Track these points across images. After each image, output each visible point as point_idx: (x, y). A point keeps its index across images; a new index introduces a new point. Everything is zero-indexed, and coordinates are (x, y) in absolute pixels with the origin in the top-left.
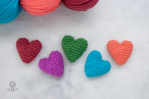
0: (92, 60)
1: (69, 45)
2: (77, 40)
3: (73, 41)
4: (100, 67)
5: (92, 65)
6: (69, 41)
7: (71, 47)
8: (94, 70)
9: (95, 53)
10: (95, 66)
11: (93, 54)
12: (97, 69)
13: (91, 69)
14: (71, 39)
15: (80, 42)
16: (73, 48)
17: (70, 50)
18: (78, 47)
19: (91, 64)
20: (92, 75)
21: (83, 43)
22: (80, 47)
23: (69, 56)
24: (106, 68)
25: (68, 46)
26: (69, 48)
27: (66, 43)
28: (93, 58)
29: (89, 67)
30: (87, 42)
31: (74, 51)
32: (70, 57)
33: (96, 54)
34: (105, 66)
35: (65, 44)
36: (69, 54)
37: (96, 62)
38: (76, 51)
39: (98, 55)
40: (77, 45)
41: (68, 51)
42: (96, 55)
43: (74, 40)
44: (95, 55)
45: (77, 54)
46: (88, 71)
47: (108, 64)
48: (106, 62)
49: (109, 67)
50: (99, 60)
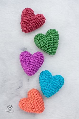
0: (44, 82)
1: (42, 42)
2: (46, 33)
3: (43, 37)
4: (54, 85)
5: (47, 86)
6: (40, 39)
7: (45, 42)
8: (51, 89)
9: (43, 74)
10: (50, 86)
11: (43, 75)
12: (52, 87)
13: (47, 90)
14: (41, 36)
15: (50, 34)
16: (48, 43)
17: (46, 46)
18: (51, 39)
19: (45, 86)
20: (51, 95)
21: (53, 34)
22: (53, 38)
23: (48, 51)
24: (60, 82)
25: (43, 44)
26: (45, 44)
27: (39, 41)
28: (44, 80)
29: (45, 89)
30: (55, 30)
31: (50, 44)
32: (50, 51)
33: (45, 74)
34: (58, 81)
35: (39, 44)
36: (47, 50)
37: (49, 81)
38: (51, 43)
39: (48, 75)
40: (49, 37)
41: (45, 48)
43: (44, 35)
44: (45, 76)
45: (54, 45)
46: (46, 93)
47: (60, 78)
48: (57, 77)
49: (62, 80)
50: (51, 78)
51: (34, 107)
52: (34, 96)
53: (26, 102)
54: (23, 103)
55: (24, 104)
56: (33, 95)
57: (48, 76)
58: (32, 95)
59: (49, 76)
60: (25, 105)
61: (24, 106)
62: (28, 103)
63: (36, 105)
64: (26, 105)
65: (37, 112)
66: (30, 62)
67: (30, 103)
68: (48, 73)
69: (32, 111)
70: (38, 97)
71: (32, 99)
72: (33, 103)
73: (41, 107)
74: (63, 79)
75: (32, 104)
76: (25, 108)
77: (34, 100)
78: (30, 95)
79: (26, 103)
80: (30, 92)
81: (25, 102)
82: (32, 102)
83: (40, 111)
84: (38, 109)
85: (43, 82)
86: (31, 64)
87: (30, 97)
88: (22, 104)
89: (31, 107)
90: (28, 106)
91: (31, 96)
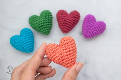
51: (63, 58)
52: (68, 46)
53: (56, 49)
54: (52, 49)
55: (52, 51)
56: (67, 44)
58: (65, 43)
60: (53, 53)
61: (51, 53)
62: (57, 51)
63: (66, 57)
64: (55, 53)
65: (65, 65)
66: (91, 25)
67: (60, 52)
69: (60, 62)
70: (73, 48)
71: (64, 48)
72: (64, 53)
73: (72, 62)
75: (61, 55)
76: (52, 56)
77: (66, 51)
78: (63, 42)
79: (55, 51)
80: (65, 40)
81: (54, 49)
82: (62, 52)
83: (69, 66)
84: (67, 62)
86: (91, 27)
87: (62, 44)
88: (50, 50)
89: (60, 57)
90: (57, 55)
91: (64, 45)
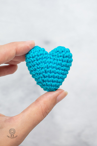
0: (38, 70)
4: (57, 67)
19: (42, 76)
24: (66, 59)
28: (36, 66)
29: (44, 81)
33: (33, 55)
34: (61, 58)
37: (46, 65)
39: (39, 54)
42: (36, 57)
44: (35, 59)
46: (48, 87)
47: (62, 52)
48: (58, 51)
49: (67, 54)
50: (47, 59)
57: (40, 57)
59: (42, 56)
68: (39, 51)
74: (70, 52)
85: (35, 70)
